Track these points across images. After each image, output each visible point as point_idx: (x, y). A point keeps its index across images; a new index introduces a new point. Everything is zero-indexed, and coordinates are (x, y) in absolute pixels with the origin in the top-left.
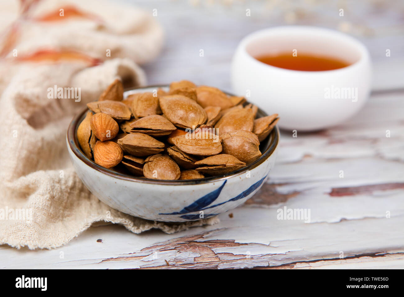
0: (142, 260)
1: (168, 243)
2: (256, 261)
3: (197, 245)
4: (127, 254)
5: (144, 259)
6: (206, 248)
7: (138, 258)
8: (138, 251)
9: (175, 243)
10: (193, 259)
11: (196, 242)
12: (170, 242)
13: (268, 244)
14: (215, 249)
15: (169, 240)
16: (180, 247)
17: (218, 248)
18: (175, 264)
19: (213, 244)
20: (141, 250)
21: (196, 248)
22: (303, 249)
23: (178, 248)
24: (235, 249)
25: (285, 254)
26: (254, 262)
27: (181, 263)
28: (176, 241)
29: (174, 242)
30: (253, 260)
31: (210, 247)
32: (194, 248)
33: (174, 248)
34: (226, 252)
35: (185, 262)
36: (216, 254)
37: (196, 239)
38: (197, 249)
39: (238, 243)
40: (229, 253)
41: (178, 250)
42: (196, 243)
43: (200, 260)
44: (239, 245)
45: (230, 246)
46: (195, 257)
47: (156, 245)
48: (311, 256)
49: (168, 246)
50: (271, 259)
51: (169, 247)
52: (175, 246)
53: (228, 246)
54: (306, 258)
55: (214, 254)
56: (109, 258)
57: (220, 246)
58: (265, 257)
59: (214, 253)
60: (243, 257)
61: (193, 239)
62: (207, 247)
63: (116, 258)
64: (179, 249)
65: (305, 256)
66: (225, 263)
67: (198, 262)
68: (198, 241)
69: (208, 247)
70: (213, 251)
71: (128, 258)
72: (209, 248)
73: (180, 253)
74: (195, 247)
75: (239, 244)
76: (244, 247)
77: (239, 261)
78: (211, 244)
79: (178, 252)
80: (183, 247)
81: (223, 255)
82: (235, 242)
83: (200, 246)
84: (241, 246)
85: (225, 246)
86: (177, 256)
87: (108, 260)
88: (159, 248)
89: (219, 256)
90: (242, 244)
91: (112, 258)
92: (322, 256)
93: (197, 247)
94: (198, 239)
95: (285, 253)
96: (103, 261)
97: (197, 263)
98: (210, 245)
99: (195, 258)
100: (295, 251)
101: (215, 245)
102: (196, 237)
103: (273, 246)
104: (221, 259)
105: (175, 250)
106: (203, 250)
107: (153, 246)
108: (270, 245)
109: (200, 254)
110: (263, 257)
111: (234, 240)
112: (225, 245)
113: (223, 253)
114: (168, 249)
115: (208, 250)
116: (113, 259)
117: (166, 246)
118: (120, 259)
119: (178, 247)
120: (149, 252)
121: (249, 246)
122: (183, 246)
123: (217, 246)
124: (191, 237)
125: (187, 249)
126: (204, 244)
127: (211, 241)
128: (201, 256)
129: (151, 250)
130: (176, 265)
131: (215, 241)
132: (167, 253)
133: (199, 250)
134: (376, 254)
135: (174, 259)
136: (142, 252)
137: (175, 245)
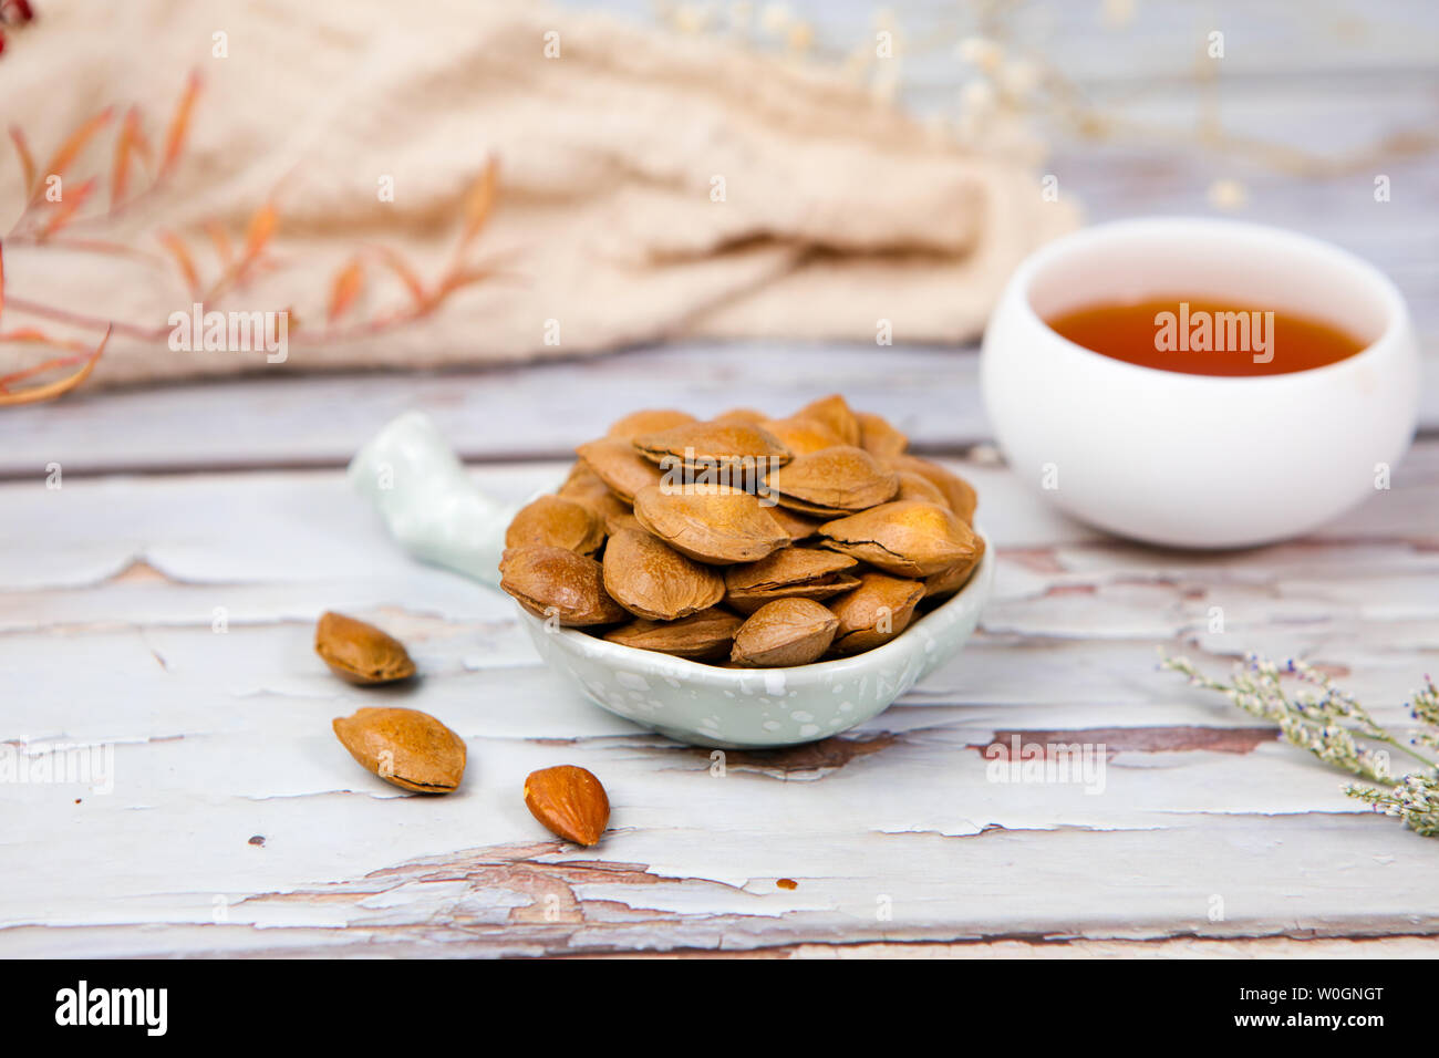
0: (360, 903)
1: (451, 859)
2: (687, 930)
3: (532, 872)
4: (322, 884)
5: (370, 901)
6: (556, 881)
7: (353, 896)
8: (358, 877)
9: (473, 861)
10: (508, 911)
11: (535, 863)
12: (459, 856)
13: (739, 886)
14: (582, 886)
15: (456, 853)
16: (481, 874)
17: (591, 886)
18: (451, 922)
19: (580, 873)
20: (367, 876)
21: (528, 880)
22: (838, 907)
23: (475, 878)
24: (640, 890)
25: (780, 918)
26: (679, 933)
27: (468, 921)
28: (477, 857)
29: (471, 857)
30: (679, 928)
31: (570, 880)
32: (521, 880)
33: (463, 875)
34: (609, 898)
35: (482, 919)
36: (577, 903)
37: (538, 855)
38: (530, 883)
39: (656, 875)
40: (617, 903)
41: (473, 883)
42: (531, 867)
43: (526, 917)
44: (655, 882)
45: (627, 882)
46: (515, 905)
47: (415, 862)
48: (850, 929)
49: (449, 868)
50: (732, 929)
51: (451, 872)
52: (469, 871)
53: (621, 881)
54: (834, 934)
55: (572, 902)
56: (267, 892)
57: (598, 879)
58: (718, 921)
59: (575, 899)
60: (652, 917)
61: (529, 853)
62: (561, 878)
63: (286, 895)
64: (477, 881)
65: (834, 928)
66: (595, 931)
67: (520, 921)
68: (540, 861)
69: (564, 882)
70: (573, 893)
71: (321, 894)
72: (563, 884)
73: (476, 891)
74: (526, 875)
75: (656, 878)
76: (666, 889)
77: (638, 929)
78: (575, 873)
79: (473, 887)
80: (492, 874)
81: (598, 905)
82: (648, 871)
83: (542, 876)
84: (660, 885)
85: (612, 881)
86: (465, 899)
87: (264, 897)
88: (419, 873)
89: (586, 908)
90: (667, 879)
91: (277, 893)
92: (884, 932)
93: (532, 879)
94: (542, 854)
95: (778, 915)
96: (247, 899)
97: (515, 924)
98: (570, 875)
99: (513, 909)
100: (810, 911)
101: (584, 877)
102: (539, 849)
103: (753, 891)
104: (587, 918)
105: (465, 882)
106: (546, 887)
107: (405, 867)
108: (745, 889)
109: (533, 898)
110: (709, 922)
111: (647, 867)
112: (615, 879)
113: (598, 901)
114: (448, 876)
115: (559, 887)
116: (277, 896)
117: (444, 868)
118: (299, 897)
119: (476, 874)
120: (390, 881)
121: (682, 886)
122: (493, 871)
123: (591, 879)
124: (523, 848)
125: (499, 882)
126: (557, 869)
127: (578, 864)
128: (532, 905)
129: (395, 876)
130: (452, 925)
131: (589, 865)
132: (437, 889)
133: (535, 887)
134: (1047, 938)
135: (452, 906)
136: (366, 882)
137: (470, 868)
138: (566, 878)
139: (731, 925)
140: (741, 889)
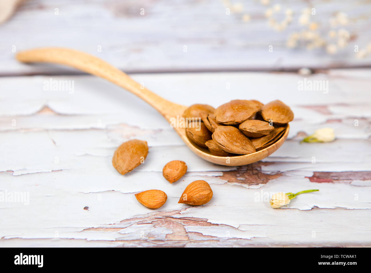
0: (119, 232)
1: (146, 216)
3: (172, 221)
4: (107, 225)
5: (122, 231)
6: (180, 224)
7: (116, 229)
8: (118, 222)
9: (154, 217)
10: (165, 235)
11: (173, 218)
12: (149, 215)
13: (237, 227)
14: (188, 227)
16: (156, 222)
17: (190, 226)
18: (148, 239)
19: (187, 222)
20: (121, 222)
21: (171, 224)
22: (268, 236)
23: (154, 223)
24: (206, 228)
25: (250, 240)
27: (153, 239)
28: (155, 215)
29: (153, 215)
30: (219, 243)
31: (184, 224)
32: (169, 224)
33: (150, 222)
34: (196, 231)
35: (157, 238)
36: (187, 233)
37: (173, 215)
38: (171, 225)
39: (210, 223)
40: (199, 233)
41: (154, 225)
43: (171, 238)
44: (210, 226)
45: (201, 225)
46: (167, 233)
47: (135, 217)
48: (273, 244)
49: (146, 219)
51: (146, 221)
52: (152, 220)
53: (200, 225)
55: (185, 233)
56: (90, 227)
57: (193, 224)
58: (231, 240)
59: (186, 231)
60: (210, 239)
61: (171, 214)
62: (181, 224)
63: (96, 228)
64: (155, 224)
65: (267, 244)
66: (193, 243)
67: (169, 239)
68: (174, 217)
69: (182, 225)
70: (185, 229)
71: (107, 228)
72: (182, 226)
73: (155, 228)
74: (170, 222)
75: (211, 224)
76: (214, 228)
77: (206, 243)
78: (185, 222)
79: (154, 226)
80: (159, 222)
81: (193, 234)
82: (208, 221)
83: (175, 223)
84: (212, 226)
85: (197, 225)
86: (151, 231)
87: (89, 229)
88: (137, 221)
89: (189, 234)
90: (214, 224)
93: (172, 224)
96: (84, 230)
97: (168, 240)
98: (184, 222)
99: (167, 234)
100: (259, 237)
101: (188, 223)
102: (174, 213)
103: (241, 230)
104: (190, 238)
105: (151, 224)
106: (176, 227)
107: (132, 218)
108: (239, 228)
109: (173, 231)
110: (228, 241)
111: (208, 220)
113: (193, 232)
114: (146, 222)
115: (180, 227)
116: (93, 229)
117: (145, 219)
118: (100, 229)
120: (128, 224)
121: (219, 227)
122: (160, 220)
123: (190, 224)
124: (169, 212)
125: (162, 225)
126: (179, 220)
127: (186, 219)
128: (173, 233)
129: (129, 222)
130: (148, 240)
131: (189, 219)
132: (143, 227)
133: (173, 226)
135: (147, 233)
136: (121, 224)
137: (153, 219)
138: (183, 224)
139: (235, 242)
140: (237, 229)
